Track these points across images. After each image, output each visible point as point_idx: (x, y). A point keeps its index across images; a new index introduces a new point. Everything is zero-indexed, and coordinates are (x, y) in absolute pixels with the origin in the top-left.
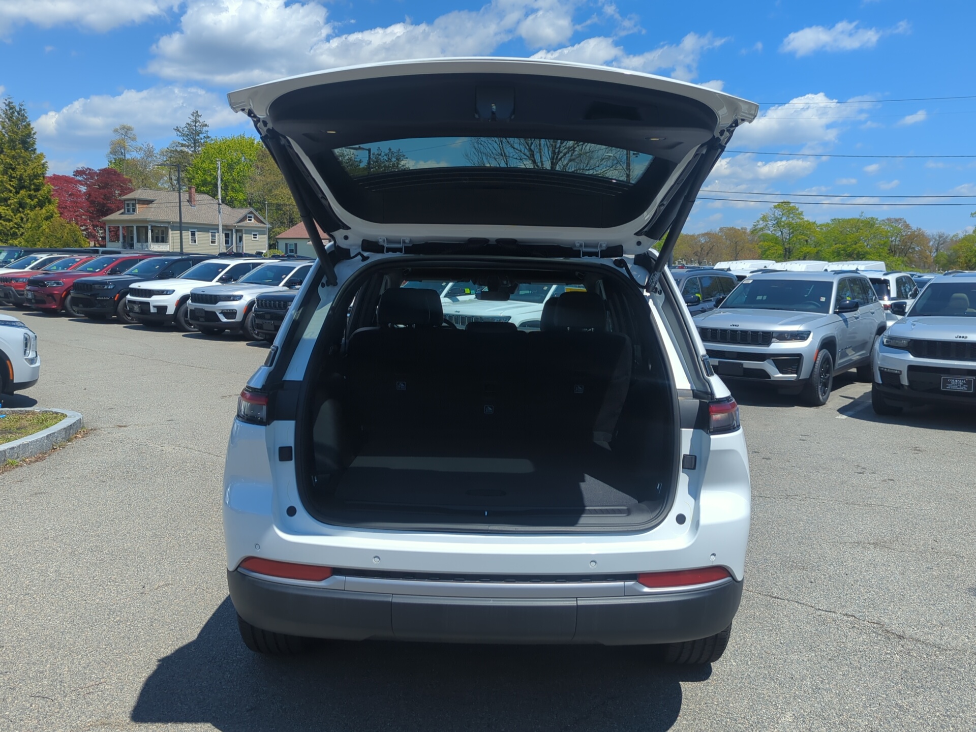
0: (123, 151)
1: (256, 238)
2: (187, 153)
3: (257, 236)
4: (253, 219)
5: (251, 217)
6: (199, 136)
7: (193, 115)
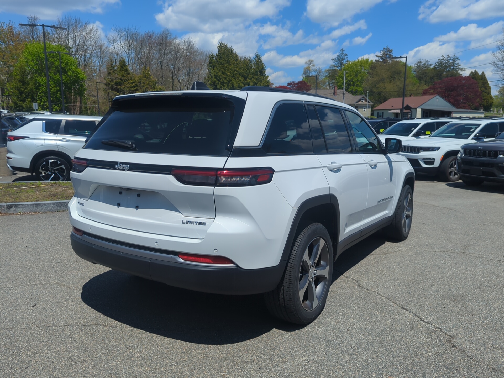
0: (309, 72)
1: (365, 110)
2: (337, 70)
3: (366, 109)
4: (364, 101)
5: (363, 100)
6: (343, 61)
7: (341, 51)
